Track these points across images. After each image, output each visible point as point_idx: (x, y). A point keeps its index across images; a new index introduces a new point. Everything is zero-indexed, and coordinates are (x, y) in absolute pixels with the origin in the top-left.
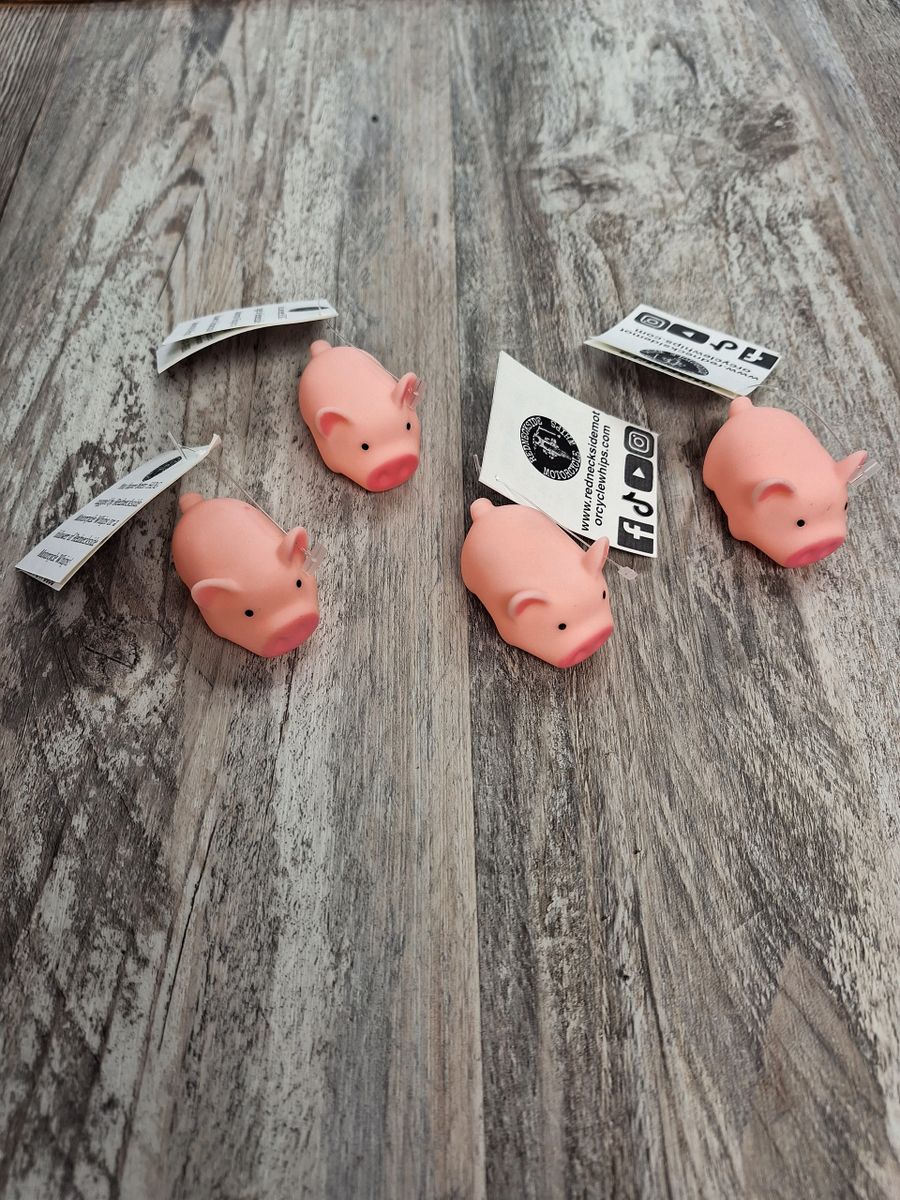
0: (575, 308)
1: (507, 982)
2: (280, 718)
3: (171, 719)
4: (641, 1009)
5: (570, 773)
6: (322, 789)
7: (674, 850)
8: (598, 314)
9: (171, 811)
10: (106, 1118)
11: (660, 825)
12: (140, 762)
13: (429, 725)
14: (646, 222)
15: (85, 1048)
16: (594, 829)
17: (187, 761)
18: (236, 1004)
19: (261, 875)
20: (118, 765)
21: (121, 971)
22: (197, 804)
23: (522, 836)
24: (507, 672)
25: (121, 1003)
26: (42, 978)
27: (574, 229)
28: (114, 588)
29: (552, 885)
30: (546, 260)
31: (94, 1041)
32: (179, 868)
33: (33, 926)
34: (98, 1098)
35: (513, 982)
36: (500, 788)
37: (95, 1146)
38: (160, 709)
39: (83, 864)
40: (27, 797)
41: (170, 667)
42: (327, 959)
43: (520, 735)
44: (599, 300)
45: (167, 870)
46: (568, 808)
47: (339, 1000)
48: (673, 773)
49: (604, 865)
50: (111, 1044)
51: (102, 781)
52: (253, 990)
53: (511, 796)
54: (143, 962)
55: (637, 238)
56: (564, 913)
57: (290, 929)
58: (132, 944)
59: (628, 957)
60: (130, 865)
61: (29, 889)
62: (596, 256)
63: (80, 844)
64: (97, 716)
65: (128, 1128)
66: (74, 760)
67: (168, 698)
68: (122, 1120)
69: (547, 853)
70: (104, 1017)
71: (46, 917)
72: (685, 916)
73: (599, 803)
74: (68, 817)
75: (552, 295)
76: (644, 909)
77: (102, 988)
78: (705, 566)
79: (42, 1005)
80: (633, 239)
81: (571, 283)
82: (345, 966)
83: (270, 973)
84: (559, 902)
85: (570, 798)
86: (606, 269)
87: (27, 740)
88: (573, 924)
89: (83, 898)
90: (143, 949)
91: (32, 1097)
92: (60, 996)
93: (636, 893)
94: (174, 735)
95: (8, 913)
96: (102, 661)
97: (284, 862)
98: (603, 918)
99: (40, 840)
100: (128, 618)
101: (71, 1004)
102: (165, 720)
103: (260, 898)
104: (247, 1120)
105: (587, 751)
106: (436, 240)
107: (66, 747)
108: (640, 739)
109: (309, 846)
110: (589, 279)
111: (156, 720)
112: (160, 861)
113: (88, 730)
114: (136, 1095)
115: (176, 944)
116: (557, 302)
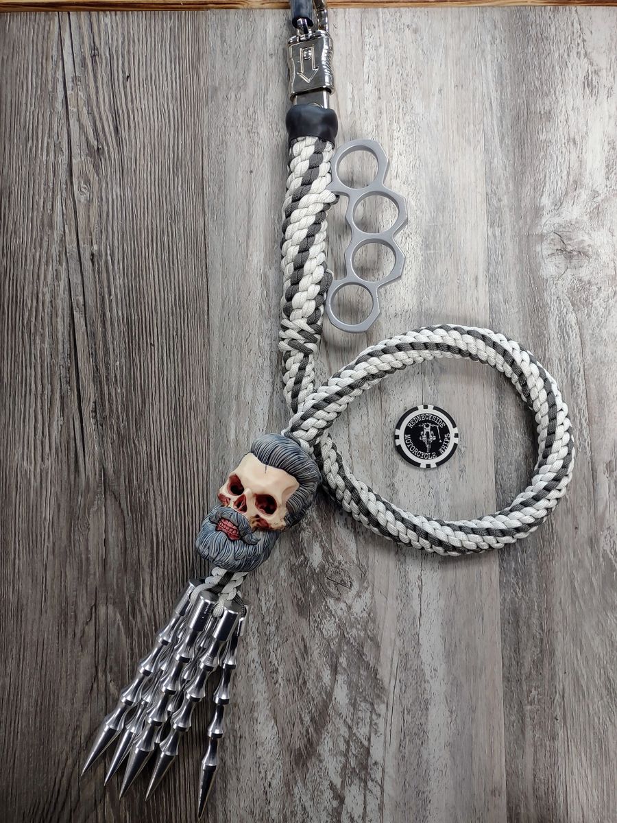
0: (557, 361)
1: (514, 722)
2: (418, 615)
3: (372, 614)
4: (562, 730)
5: (542, 640)
6: (439, 647)
7: (580, 672)
8: (570, 366)
9: (379, 656)
10: (375, 767)
11: (575, 662)
12: (362, 634)
13: (483, 619)
14: (603, 288)
15: (363, 746)
16: (550, 664)
17: (382, 634)
18: (416, 729)
19: (419, 683)
20: (353, 635)
21: (371, 718)
22: (389, 653)
23: (521, 667)
24: (516, 593)
25: (373, 730)
26: (342, 721)
27: (560, 293)
28: (333, 546)
29: (532, 686)
30: (542, 320)
31: (366, 743)
32: (386, 680)
33: (334, 702)
34: (371, 762)
35: (517, 721)
36: (513, 648)
37: (373, 776)
38: (366, 609)
39: (348, 678)
40: (318, 650)
41: (367, 588)
42: (448, 714)
43: (521, 623)
44: (571, 355)
45: (382, 681)
46: (540, 655)
47: (453, 728)
48: (583, 640)
49: (552, 678)
50: (372, 744)
51: (348, 643)
52: (421, 725)
53: (517, 650)
54: (379, 715)
55: (596, 303)
56: (536, 696)
57: (433, 703)
58: (374, 709)
59: (559, 713)
60: (367, 678)
61: (328, 688)
62: (572, 318)
63: (345, 670)
64: (339, 612)
65: (383, 771)
66: (334, 633)
67: (368, 604)
68: (380, 769)
69: (530, 674)
70: (368, 735)
71: (338, 699)
72: (581, 697)
73: (552, 653)
74: (337, 658)
75: (545, 349)
76: (566, 695)
77: (365, 725)
78: (609, 538)
79: (344, 731)
80: (594, 302)
81: (556, 340)
82: (454, 716)
83: (427, 719)
84: (534, 692)
85: (541, 651)
86: (577, 329)
87: (312, 623)
88: (539, 700)
89: (351, 692)
90: (378, 711)
91: (347, 760)
92: (350, 728)
93: (564, 689)
94: (374, 621)
95: (323, 698)
96: (336, 584)
97: (427, 677)
98: (551, 698)
99: (328, 668)
100: (343, 563)
101: (355, 730)
102: (369, 614)
103: (420, 691)
104: (424, 768)
105: (549, 631)
106: (477, 300)
107: (329, 627)
108: (571, 625)
109: (437, 671)
110: (566, 337)
111: (365, 615)
112: (378, 677)
113: (337, 620)
114: (384, 760)
115: (390, 709)
116: (547, 356)
